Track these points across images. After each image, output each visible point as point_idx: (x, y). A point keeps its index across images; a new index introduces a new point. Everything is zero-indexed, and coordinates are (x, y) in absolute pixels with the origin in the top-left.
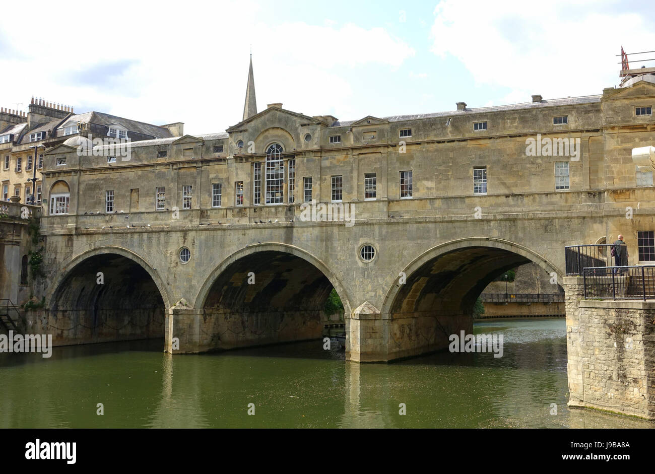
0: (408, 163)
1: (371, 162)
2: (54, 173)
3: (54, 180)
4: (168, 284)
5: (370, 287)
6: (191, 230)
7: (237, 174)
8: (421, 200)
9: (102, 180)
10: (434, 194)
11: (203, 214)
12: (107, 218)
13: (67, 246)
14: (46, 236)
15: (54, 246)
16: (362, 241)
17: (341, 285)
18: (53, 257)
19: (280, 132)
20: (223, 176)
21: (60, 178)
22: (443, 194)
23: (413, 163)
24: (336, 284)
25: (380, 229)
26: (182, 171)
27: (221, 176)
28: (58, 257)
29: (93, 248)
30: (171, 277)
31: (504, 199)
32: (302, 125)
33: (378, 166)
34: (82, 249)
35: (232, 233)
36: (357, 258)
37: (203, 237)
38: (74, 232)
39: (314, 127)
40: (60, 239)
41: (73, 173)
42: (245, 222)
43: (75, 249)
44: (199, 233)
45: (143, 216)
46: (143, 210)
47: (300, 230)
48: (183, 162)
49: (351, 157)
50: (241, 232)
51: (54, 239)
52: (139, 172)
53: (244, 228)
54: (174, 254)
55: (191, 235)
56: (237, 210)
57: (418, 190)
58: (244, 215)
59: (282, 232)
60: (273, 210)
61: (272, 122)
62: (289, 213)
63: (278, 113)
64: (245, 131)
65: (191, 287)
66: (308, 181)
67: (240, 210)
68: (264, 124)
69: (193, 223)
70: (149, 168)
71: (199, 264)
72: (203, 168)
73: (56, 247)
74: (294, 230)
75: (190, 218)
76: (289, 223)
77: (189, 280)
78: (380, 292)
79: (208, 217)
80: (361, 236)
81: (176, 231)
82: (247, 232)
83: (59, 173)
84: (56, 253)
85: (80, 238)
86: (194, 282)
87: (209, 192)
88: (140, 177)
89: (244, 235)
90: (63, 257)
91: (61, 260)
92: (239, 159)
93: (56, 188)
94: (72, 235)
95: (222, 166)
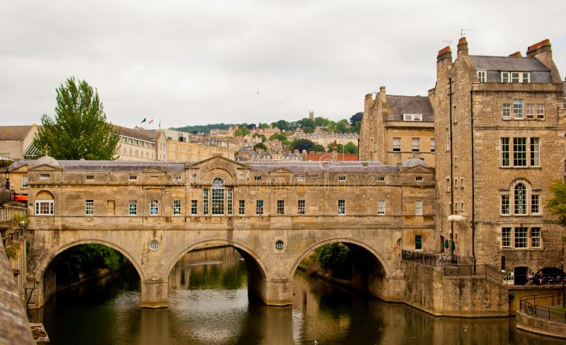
0: (303, 196)
1: (281, 194)
2: (38, 186)
3: (39, 190)
4: (143, 264)
5: (282, 264)
6: (159, 230)
7: (193, 195)
8: (311, 216)
9: (83, 192)
10: (319, 214)
11: (168, 219)
12: (89, 219)
13: (54, 238)
14: (34, 230)
15: (42, 237)
16: (277, 238)
17: (264, 263)
18: (41, 244)
19: (222, 171)
20: (183, 196)
21: (44, 189)
22: (322, 213)
23: (306, 196)
24: (261, 264)
25: (287, 233)
26: (150, 190)
27: (180, 196)
28: (46, 245)
29: (77, 239)
30: (145, 259)
31: (353, 218)
32: (238, 169)
33: (285, 196)
34: (68, 240)
35: (191, 232)
36: (274, 248)
37: (168, 234)
38: (60, 228)
39: (246, 171)
40: (47, 232)
41: (56, 186)
42: (199, 225)
43: (61, 240)
44: (166, 231)
45: (118, 219)
46: (119, 215)
47: (237, 231)
48: (152, 185)
49: (268, 190)
50: (197, 232)
51: (41, 233)
52: (115, 189)
53: (199, 230)
54: (147, 244)
55: (159, 233)
56: (193, 218)
57: (308, 211)
58: (199, 221)
59: (225, 232)
60: (219, 219)
61: (217, 165)
62: (229, 222)
63: (221, 160)
64: (198, 168)
65: (161, 266)
66: (242, 202)
67: (196, 218)
68: (212, 166)
69: (161, 225)
70: (123, 187)
71: (166, 251)
72: (167, 190)
73: (44, 238)
74: (234, 231)
75: (159, 222)
76: (230, 227)
77: (160, 261)
78: (288, 266)
79: (171, 221)
80: (276, 236)
81: (148, 230)
82: (201, 232)
83: (44, 185)
84: (44, 242)
85: (66, 232)
86: (163, 263)
87: (171, 205)
88: (115, 193)
89: (199, 233)
90: (50, 245)
91: (49, 248)
92: (195, 186)
93: (40, 195)
94: (58, 230)
95: (181, 190)
